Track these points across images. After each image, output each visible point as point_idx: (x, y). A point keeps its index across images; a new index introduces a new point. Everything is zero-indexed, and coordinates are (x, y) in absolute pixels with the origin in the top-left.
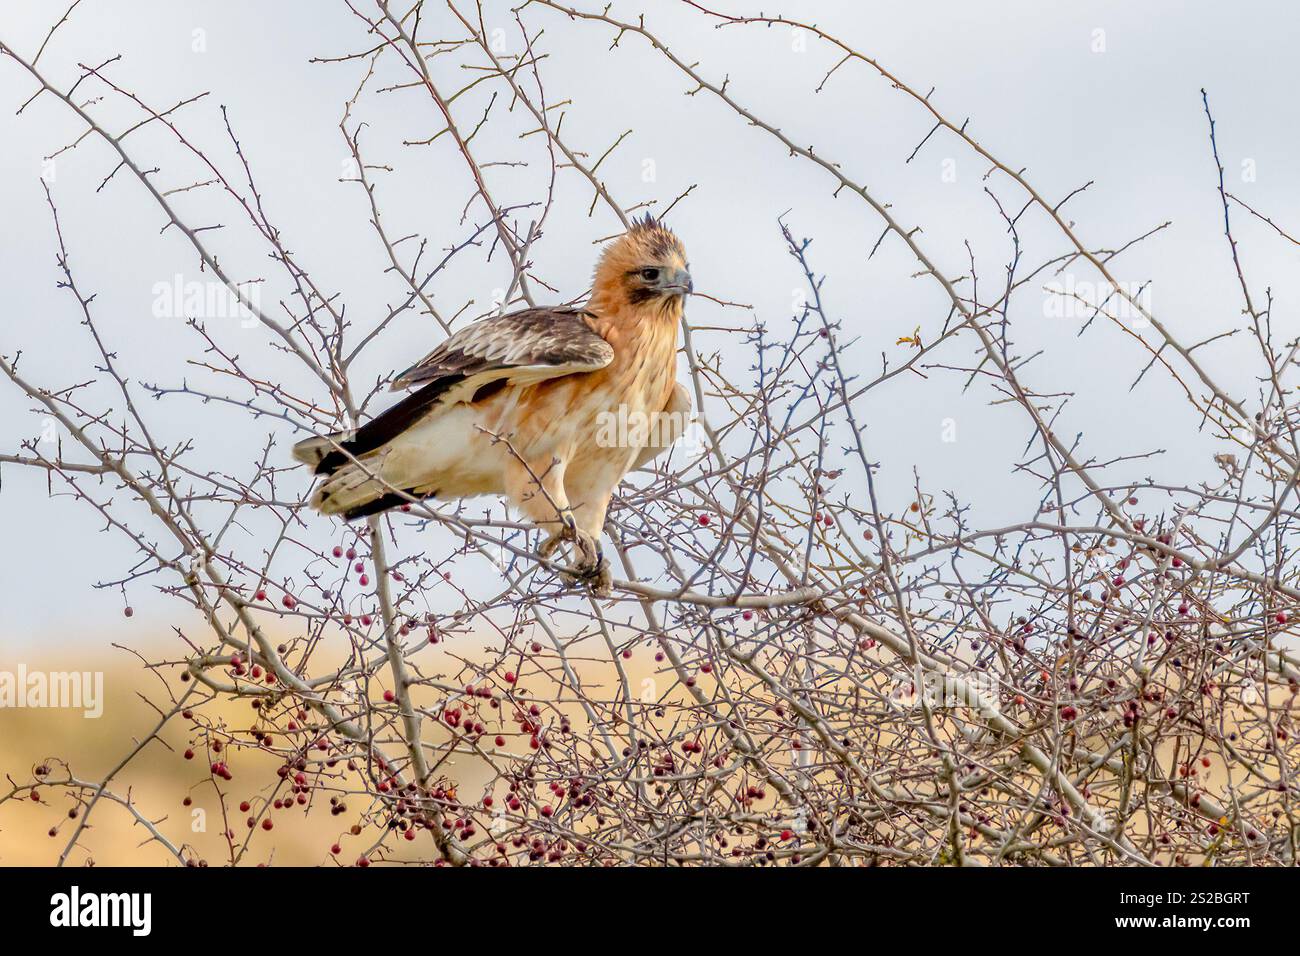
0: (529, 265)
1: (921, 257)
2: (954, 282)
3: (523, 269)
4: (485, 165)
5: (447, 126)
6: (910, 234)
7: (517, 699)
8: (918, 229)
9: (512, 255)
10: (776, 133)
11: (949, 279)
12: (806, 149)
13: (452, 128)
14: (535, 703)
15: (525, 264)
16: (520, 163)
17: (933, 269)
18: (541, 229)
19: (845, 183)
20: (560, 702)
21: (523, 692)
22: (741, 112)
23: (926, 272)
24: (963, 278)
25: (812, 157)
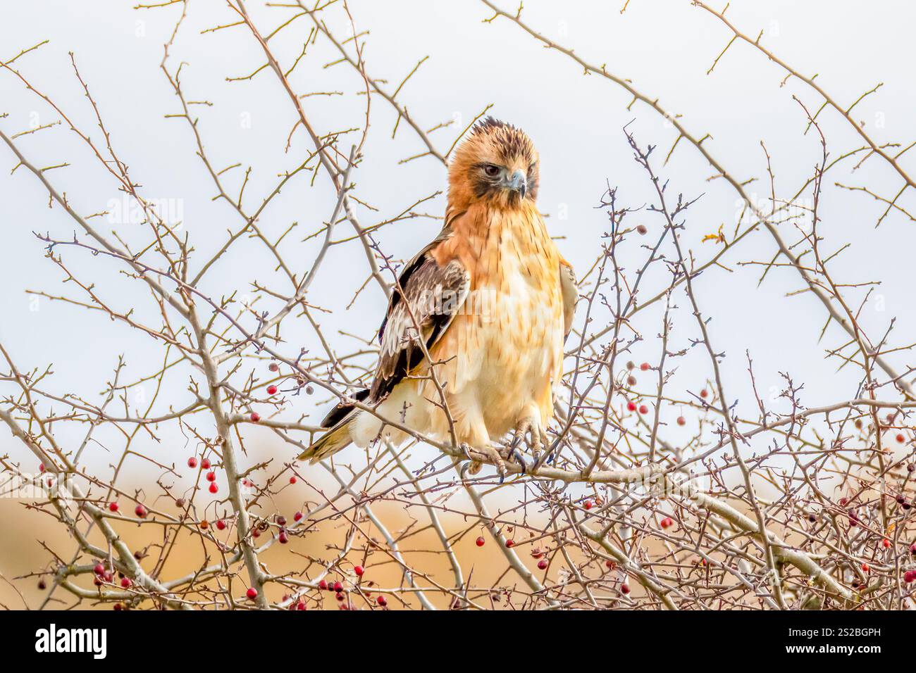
0: (352, 187)
1: (712, 162)
2: (744, 184)
3: (346, 190)
4: (304, 96)
5: (267, 61)
6: (700, 142)
7: (364, 591)
8: (708, 136)
9: (335, 178)
10: (570, 53)
11: (739, 181)
12: (599, 67)
13: (273, 63)
14: (381, 594)
15: (348, 186)
16: (336, 93)
17: (724, 173)
18: (362, 152)
19: (637, 96)
20: (402, 592)
21: (371, 584)
22: (536, 36)
23: (718, 177)
24: (752, 180)
25: (605, 74)
